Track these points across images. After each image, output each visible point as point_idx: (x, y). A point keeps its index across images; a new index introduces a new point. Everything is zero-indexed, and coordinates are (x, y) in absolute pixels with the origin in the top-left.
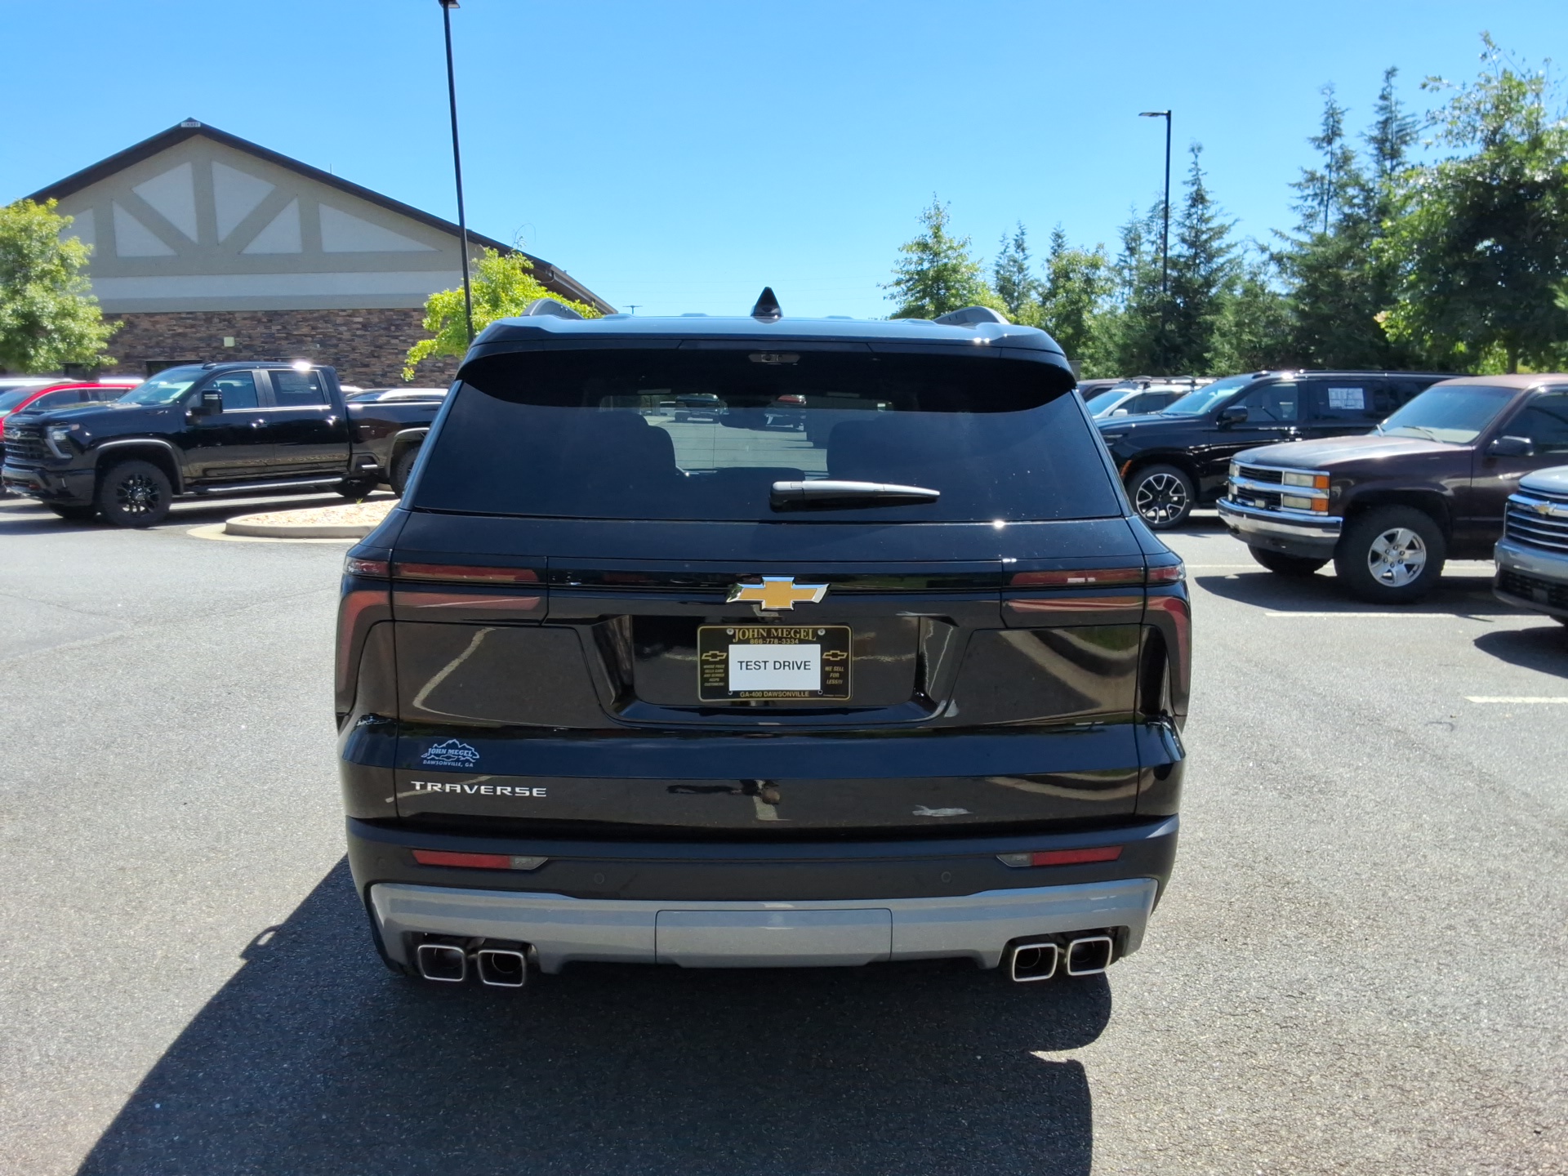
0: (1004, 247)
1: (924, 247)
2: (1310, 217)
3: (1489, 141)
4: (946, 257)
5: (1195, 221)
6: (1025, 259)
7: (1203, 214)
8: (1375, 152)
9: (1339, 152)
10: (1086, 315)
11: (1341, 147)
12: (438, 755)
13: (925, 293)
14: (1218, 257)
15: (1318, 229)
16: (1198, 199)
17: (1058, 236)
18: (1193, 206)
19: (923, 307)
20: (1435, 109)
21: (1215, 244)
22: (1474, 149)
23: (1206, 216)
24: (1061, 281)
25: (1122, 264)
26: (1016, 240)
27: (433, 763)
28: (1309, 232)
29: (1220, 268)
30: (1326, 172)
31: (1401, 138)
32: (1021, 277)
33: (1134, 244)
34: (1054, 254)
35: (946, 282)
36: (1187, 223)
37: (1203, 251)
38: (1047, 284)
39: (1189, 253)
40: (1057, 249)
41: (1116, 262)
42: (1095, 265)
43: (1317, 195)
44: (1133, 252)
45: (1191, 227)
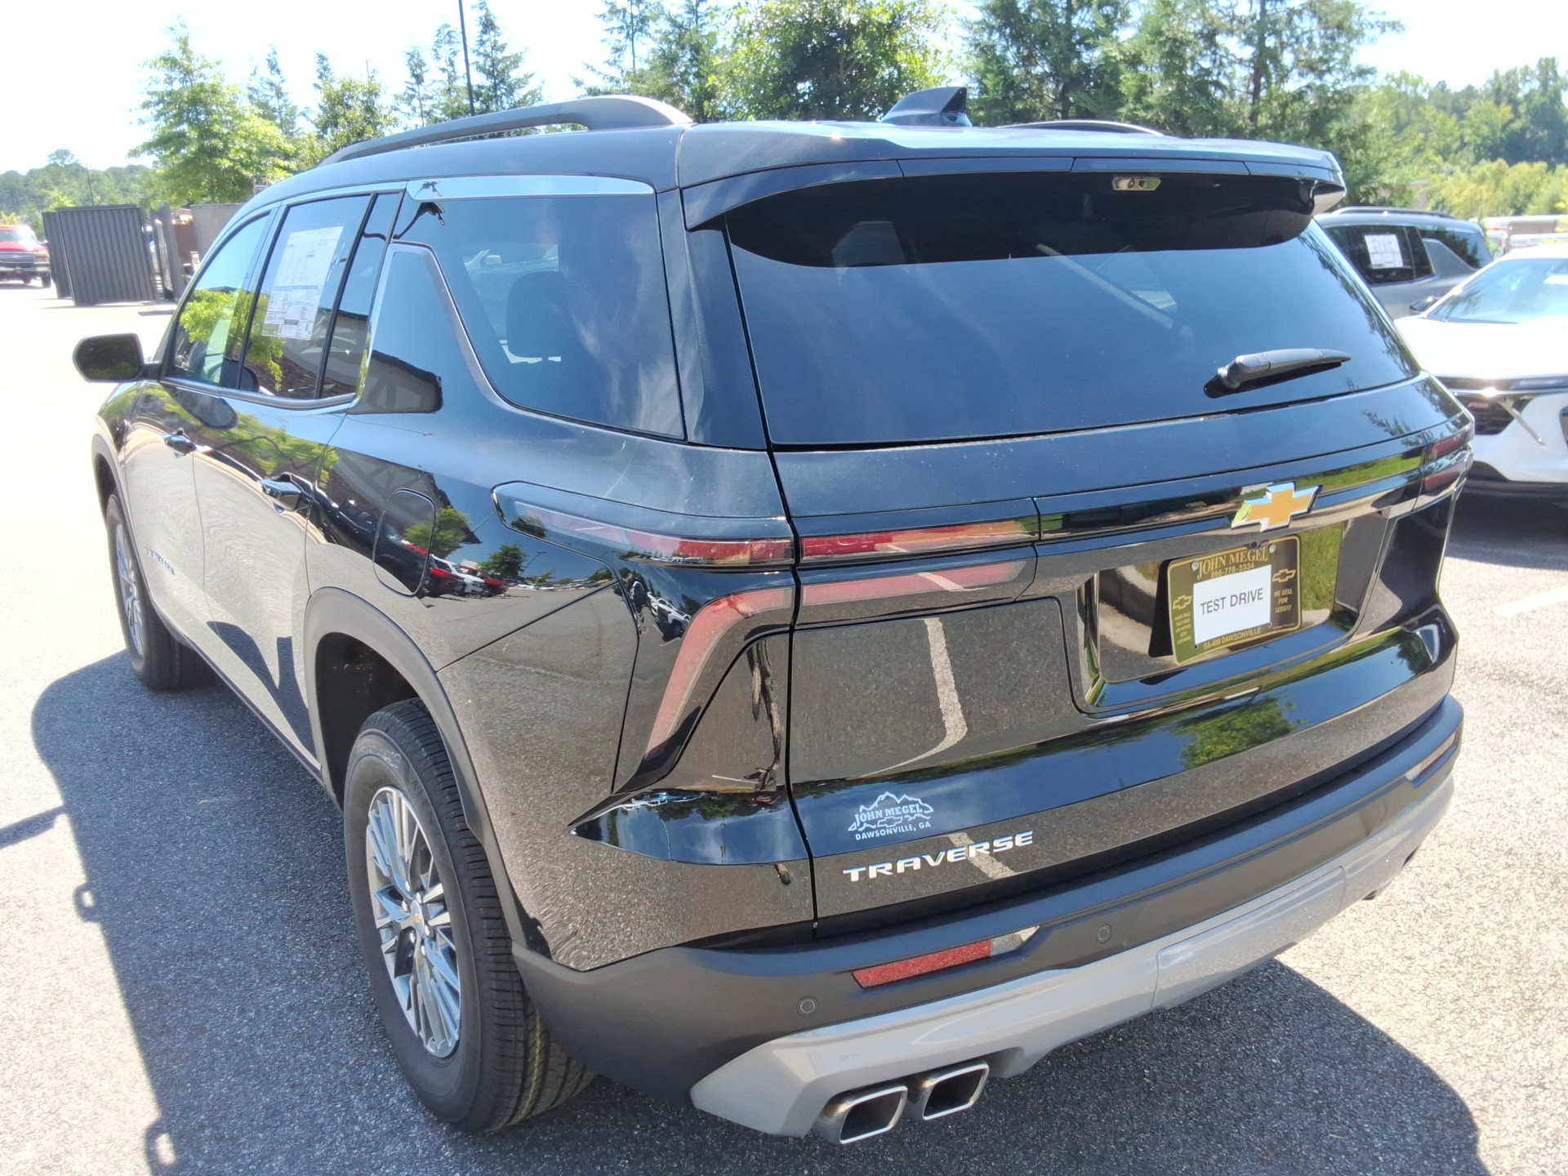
1: (172, 63)
2: (619, 50)
4: (201, 75)
5: (489, 50)
6: (283, 81)
7: (495, 42)
12: (873, 822)
13: (179, 119)
14: (520, 88)
15: (627, 62)
16: (488, 25)
17: (322, 58)
18: (484, 32)
19: (182, 135)
21: (513, 74)
23: (500, 44)
24: (339, 109)
25: (411, 92)
26: (269, 61)
27: (871, 835)
28: (619, 67)
29: (524, 100)
32: (281, 102)
33: (419, 71)
34: (320, 77)
35: (205, 105)
36: (481, 50)
37: (503, 81)
38: (320, 112)
39: (488, 83)
40: (324, 72)
41: (401, 90)
42: (372, 93)
43: (622, 28)
44: (419, 79)
45: (487, 56)
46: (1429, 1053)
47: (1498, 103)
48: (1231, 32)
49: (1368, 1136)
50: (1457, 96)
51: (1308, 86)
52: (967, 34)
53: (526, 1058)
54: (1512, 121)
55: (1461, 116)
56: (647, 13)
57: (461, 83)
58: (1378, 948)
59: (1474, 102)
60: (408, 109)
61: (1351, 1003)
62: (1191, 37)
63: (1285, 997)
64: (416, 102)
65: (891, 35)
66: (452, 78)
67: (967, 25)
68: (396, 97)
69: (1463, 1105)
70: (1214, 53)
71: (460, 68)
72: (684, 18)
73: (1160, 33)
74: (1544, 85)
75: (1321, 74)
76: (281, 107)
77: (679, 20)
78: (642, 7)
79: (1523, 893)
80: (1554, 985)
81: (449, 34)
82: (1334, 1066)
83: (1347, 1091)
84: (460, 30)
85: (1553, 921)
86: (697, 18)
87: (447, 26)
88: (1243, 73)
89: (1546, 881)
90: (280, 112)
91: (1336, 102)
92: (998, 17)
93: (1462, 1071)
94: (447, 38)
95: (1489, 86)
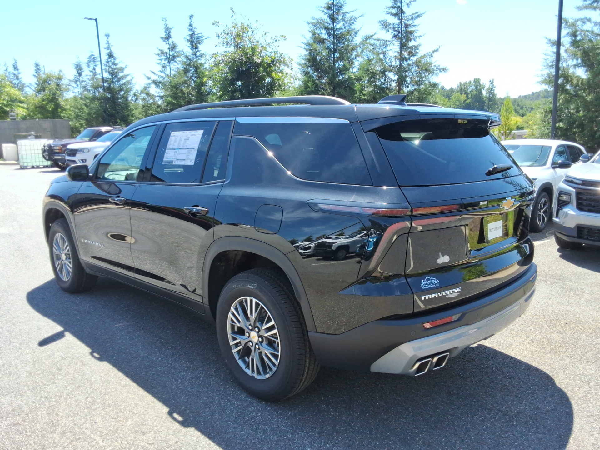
0: (6, 68)
2: (164, 67)
3: (237, 47)
5: (111, 64)
6: (19, 74)
7: (114, 62)
8: (190, 46)
9: (171, 43)
10: (60, 100)
11: (172, 42)
12: (426, 284)
14: (123, 79)
15: (168, 71)
16: (111, 56)
17: (37, 65)
18: (109, 58)
20: (219, 33)
21: (121, 74)
22: (232, 49)
24: (45, 85)
25: (76, 79)
26: (14, 65)
27: (426, 287)
28: (165, 73)
29: (124, 84)
30: (168, 51)
31: (198, 41)
32: (18, 81)
33: (80, 71)
34: (36, 72)
36: (108, 65)
37: (116, 76)
38: (36, 86)
39: (110, 77)
40: (38, 70)
41: (72, 78)
42: (60, 79)
43: (166, 59)
44: (80, 74)
45: (109, 67)
46: (534, 363)
47: (461, 94)
48: (391, 71)
49: (526, 383)
50: (448, 91)
51: (415, 89)
52: (300, 67)
53: (304, 371)
54: (466, 100)
55: (450, 99)
56: (175, 54)
57: (99, 76)
58: (510, 340)
59: (453, 93)
60: (75, 85)
61: (508, 353)
62: (378, 72)
63: (490, 354)
64: (78, 83)
65: (271, 67)
66: (95, 74)
67: (299, 64)
68: (70, 81)
69: (547, 374)
70: (385, 78)
71: (98, 70)
72: (191, 56)
73: (368, 70)
74: (476, 88)
75: (419, 85)
76: (18, 83)
77: (190, 57)
78: (173, 52)
79: (544, 325)
80: (560, 346)
81: (94, 58)
82: (510, 368)
83: (516, 374)
84: (99, 57)
85: (555, 331)
86: (196, 57)
87: (93, 55)
88: (394, 84)
89: (549, 322)
90: (18, 86)
91: (426, 95)
92: (310, 62)
93: (544, 367)
94: (93, 60)
95: (458, 88)
